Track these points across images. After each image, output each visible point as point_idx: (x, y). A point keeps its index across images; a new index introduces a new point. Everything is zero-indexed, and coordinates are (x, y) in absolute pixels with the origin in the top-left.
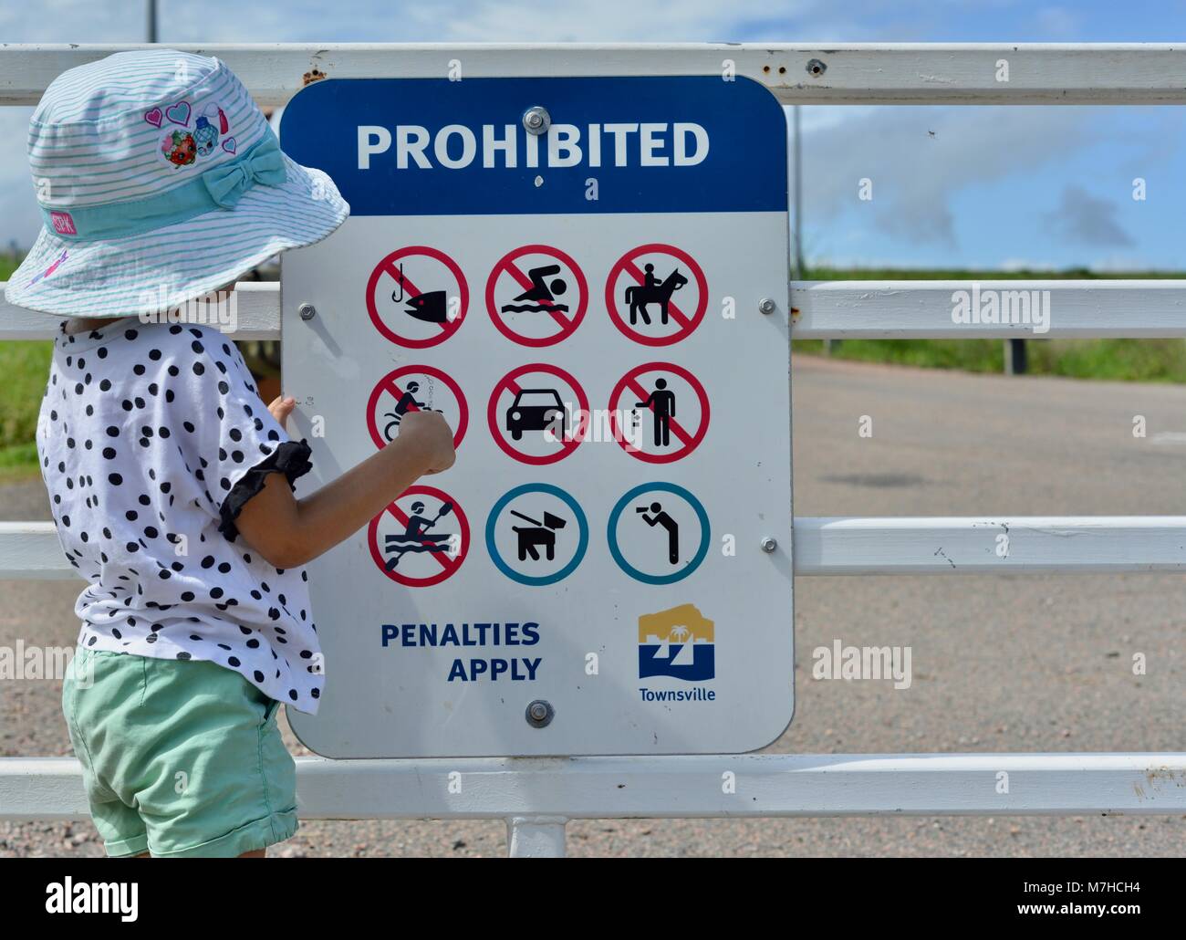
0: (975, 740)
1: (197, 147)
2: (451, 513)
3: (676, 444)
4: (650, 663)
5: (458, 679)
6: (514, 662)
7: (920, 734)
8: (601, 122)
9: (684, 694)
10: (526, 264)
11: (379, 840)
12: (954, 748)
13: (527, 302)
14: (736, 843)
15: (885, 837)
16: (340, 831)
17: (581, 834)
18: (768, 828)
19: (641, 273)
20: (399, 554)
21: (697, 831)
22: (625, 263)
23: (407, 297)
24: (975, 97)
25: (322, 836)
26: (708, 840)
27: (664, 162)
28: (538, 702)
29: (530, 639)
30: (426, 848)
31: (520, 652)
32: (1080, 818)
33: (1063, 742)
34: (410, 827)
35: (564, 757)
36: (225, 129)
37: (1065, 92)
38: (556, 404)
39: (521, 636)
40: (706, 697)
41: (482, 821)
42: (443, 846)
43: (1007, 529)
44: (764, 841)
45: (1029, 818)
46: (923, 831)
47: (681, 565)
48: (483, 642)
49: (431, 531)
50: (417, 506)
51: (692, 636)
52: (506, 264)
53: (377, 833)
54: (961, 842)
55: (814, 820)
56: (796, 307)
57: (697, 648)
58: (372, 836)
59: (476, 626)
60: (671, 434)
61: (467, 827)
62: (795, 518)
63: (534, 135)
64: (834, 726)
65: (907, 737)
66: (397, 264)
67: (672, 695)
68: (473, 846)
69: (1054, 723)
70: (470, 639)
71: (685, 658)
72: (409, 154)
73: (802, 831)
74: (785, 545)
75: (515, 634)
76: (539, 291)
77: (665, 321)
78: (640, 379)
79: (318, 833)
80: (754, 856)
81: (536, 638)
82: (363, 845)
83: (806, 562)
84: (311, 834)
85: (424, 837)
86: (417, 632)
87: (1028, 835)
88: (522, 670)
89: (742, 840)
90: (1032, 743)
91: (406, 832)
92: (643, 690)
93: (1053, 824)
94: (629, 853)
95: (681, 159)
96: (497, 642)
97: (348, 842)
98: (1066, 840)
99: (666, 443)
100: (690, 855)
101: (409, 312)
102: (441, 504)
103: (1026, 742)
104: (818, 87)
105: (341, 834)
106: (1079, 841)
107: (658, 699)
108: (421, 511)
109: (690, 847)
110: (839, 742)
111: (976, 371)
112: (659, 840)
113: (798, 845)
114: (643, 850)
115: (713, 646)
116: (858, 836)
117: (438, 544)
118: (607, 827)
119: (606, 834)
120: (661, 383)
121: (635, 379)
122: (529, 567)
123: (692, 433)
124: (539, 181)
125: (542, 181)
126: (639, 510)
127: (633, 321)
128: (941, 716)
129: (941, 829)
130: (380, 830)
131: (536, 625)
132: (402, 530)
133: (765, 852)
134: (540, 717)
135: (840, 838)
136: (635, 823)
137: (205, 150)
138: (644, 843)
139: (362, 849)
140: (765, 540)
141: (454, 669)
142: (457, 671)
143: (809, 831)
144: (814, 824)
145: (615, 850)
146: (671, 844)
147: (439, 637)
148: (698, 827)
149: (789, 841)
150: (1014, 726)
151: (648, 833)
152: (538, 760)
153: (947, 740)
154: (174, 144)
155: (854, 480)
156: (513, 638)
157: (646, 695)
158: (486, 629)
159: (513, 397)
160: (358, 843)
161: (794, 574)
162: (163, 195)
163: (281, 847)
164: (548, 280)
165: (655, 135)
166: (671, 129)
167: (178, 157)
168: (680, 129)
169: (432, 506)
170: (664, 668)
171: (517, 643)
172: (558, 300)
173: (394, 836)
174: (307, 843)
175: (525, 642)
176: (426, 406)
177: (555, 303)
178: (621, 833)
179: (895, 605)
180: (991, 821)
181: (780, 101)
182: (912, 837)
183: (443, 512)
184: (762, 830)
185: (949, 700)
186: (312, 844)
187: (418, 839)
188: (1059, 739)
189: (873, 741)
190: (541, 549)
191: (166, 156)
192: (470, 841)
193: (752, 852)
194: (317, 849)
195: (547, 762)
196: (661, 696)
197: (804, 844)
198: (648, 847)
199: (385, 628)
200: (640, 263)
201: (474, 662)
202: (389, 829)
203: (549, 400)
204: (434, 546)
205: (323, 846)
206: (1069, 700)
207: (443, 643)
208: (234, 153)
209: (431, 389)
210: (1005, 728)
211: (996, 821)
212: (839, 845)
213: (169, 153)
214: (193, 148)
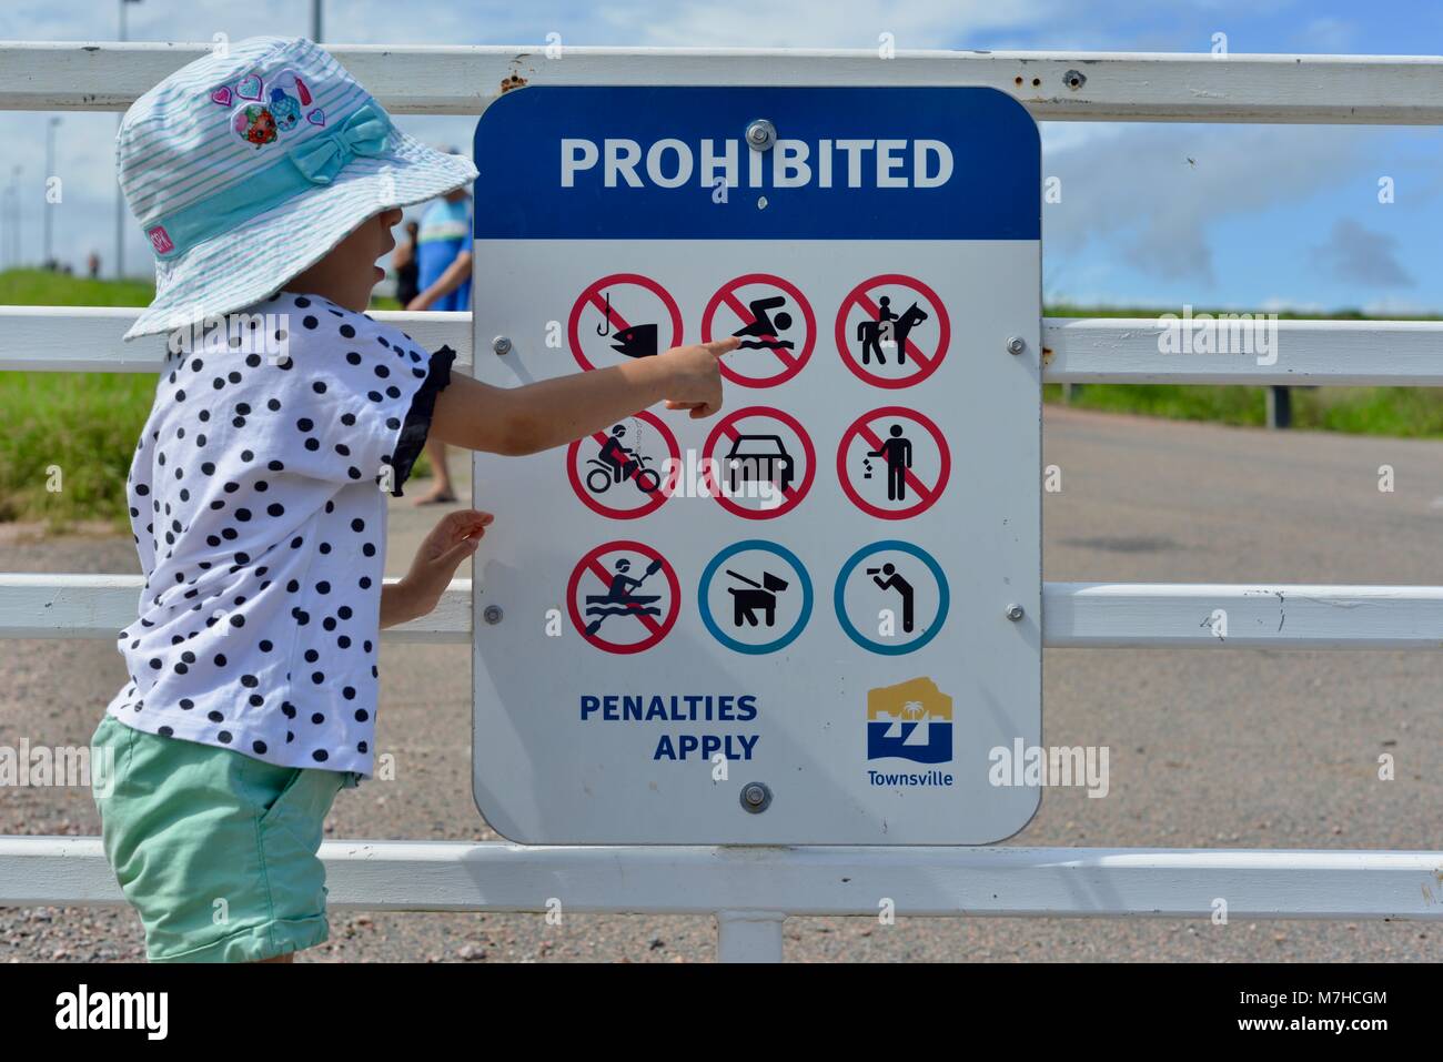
0: (1234, 836)
1: (276, 122)
2: (660, 572)
3: (912, 498)
4: (880, 743)
5: (665, 758)
6: (728, 739)
7: (1172, 829)
8: (834, 137)
9: (918, 779)
10: (747, 295)
11: (567, 938)
12: (1211, 844)
13: (747, 338)
14: (967, 947)
15: (1134, 943)
16: (522, 926)
17: (793, 934)
18: (1003, 930)
19: (876, 307)
20: (601, 617)
21: (923, 933)
22: (858, 295)
23: (614, 330)
24: (1252, 115)
25: (503, 932)
26: (936, 943)
27: (902, 182)
28: (755, 784)
29: (747, 713)
30: (620, 947)
31: (734, 729)
32: (1353, 925)
33: (1332, 840)
34: (602, 923)
35: (781, 847)
36: (306, 99)
37: (1353, 110)
38: (779, 453)
39: (736, 711)
40: (943, 781)
41: (683, 917)
42: (639, 945)
43: (1282, 599)
44: (998, 945)
45: (1295, 924)
46: (1177, 936)
47: (916, 634)
48: (693, 717)
49: (637, 592)
50: (622, 564)
51: (927, 714)
52: (725, 295)
53: (565, 930)
54: (1220, 950)
55: (1055, 922)
56: (1048, 348)
57: (932, 727)
58: (560, 933)
59: (686, 698)
60: (907, 487)
61: (665, 925)
62: (1045, 584)
63: (758, 151)
64: (1076, 818)
65: (1158, 832)
66: (603, 293)
67: (904, 779)
68: (672, 946)
69: (1323, 819)
70: (679, 713)
71: (920, 738)
72: (618, 171)
73: (1040, 935)
74: (1033, 613)
75: (730, 708)
76: (761, 326)
77: (901, 360)
78: (874, 426)
79: (499, 929)
80: (987, 961)
81: (753, 712)
82: (550, 943)
83: (1057, 631)
84: (491, 930)
85: (618, 935)
86: (620, 704)
87: (1295, 943)
88: (737, 748)
89: (973, 944)
90: (1298, 840)
91: (598, 929)
92: (872, 773)
93: (1323, 931)
94: (847, 958)
95: (922, 180)
96: (709, 717)
97: (533, 939)
98: (1338, 949)
99: (901, 497)
100: (915, 960)
101: (616, 347)
102: (649, 561)
103: (1291, 839)
104: (1076, 101)
105: (525, 930)
106: (1351, 950)
107: (889, 783)
108: (626, 569)
109: (915, 950)
110: (1082, 836)
111: (1235, 424)
112: (880, 943)
113: (1036, 951)
114: (862, 954)
115: (950, 725)
116: (1104, 941)
117: (645, 606)
118: (822, 927)
119: (822, 935)
120: (896, 430)
121: (868, 425)
122: (746, 634)
123: (930, 486)
124: (763, 203)
125: (766, 203)
126: (870, 571)
127: (866, 360)
128: (1196, 809)
129: (1197, 935)
130: (569, 926)
131: (753, 699)
132: (604, 591)
133: (999, 958)
134: (756, 801)
135: (1083, 943)
136: (852, 923)
137: (287, 125)
138: (865, 945)
139: (549, 948)
140: (1010, 607)
141: (661, 746)
142: (664, 748)
143: (1049, 935)
144: (1054, 927)
145: (831, 953)
146: (896, 947)
147: (645, 711)
148: (924, 928)
149: (1027, 946)
150: (1279, 821)
151: (867, 935)
152: (753, 850)
153: (1202, 836)
154: (248, 121)
155: (1097, 544)
156: (727, 713)
157: (876, 778)
158: (698, 702)
159: (731, 444)
160: (544, 941)
161: (1043, 645)
162: (249, 180)
163: (459, 944)
164: (772, 314)
165: (893, 153)
166: (910, 147)
167: (256, 135)
168: (921, 147)
169: (639, 564)
170: (895, 748)
171: (732, 718)
172: (782, 335)
173: (584, 933)
174: (487, 939)
175: (740, 717)
176: (634, 452)
177: (779, 339)
178: (838, 934)
179: (1144, 684)
180: (1253, 927)
181: (1034, 117)
182: (1164, 944)
183: (651, 570)
184: (996, 933)
185: (1205, 791)
186: (492, 941)
187: (611, 937)
188: (1329, 836)
189: (1119, 836)
190: (760, 613)
191: (243, 136)
192: (669, 940)
193: (986, 957)
194: (499, 946)
195: (764, 852)
196: (892, 780)
197: (1043, 950)
198: (868, 949)
199: (585, 699)
200: (875, 295)
201: (683, 739)
202: (578, 926)
203: (772, 448)
204: (639, 608)
205: (504, 944)
206: (1340, 793)
207: (649, 717)
208: (323, 125)
209: (639, 433)
210: (1268, 824)
211: (1258, 927)
212: (1082, 951)
213: (245, 132)
214: (271, 123)
